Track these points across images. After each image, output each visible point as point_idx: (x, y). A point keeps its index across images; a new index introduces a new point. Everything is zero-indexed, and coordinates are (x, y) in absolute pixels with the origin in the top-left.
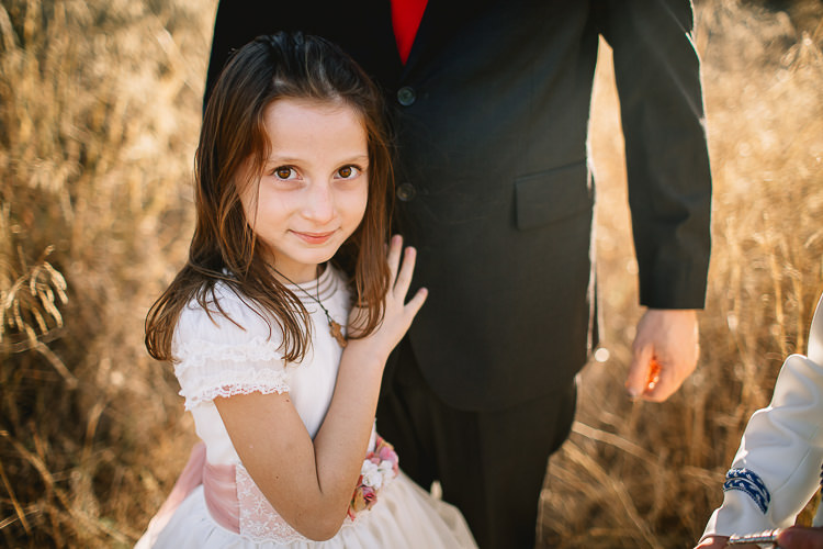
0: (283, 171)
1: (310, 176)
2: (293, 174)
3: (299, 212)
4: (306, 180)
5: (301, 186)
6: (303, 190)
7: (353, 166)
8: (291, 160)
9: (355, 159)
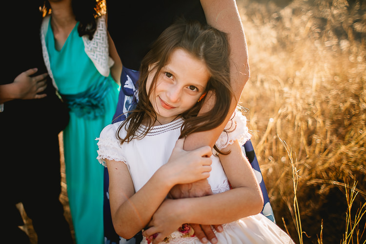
0: (169, 75)
1: (177, 81)
2: (172, 77)
3: (166, 92)
4: (175, 82)
5: (172, 83)
6: (172, 85)
7: (196, 88)
8: (173, 72)
9: (197, 85)
